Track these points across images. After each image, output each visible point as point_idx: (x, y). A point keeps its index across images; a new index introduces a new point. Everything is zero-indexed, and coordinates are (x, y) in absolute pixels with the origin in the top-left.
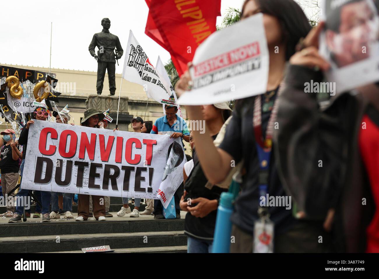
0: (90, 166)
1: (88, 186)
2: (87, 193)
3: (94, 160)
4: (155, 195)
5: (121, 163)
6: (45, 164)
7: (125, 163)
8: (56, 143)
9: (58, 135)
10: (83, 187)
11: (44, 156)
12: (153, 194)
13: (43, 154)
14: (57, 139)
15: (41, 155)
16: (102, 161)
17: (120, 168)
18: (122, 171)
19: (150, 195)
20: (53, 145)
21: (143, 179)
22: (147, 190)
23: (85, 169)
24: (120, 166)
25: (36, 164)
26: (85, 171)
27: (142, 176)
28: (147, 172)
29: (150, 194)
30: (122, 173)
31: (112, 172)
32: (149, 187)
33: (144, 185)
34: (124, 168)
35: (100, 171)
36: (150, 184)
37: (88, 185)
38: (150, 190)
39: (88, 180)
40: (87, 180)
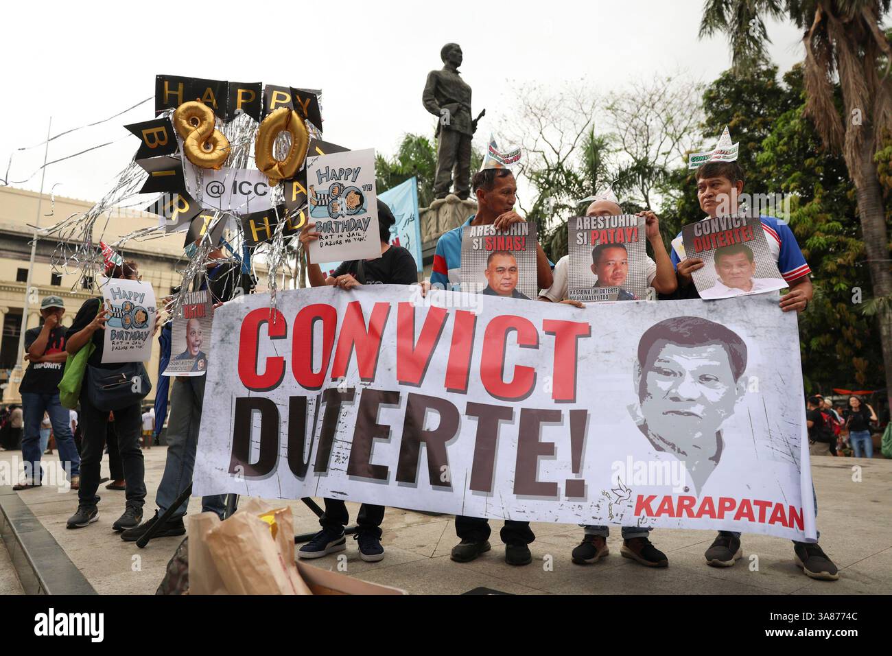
0: (358, 398)
1: (346, 469)
2: (342, 493)
3: (372, 380)
4: (598, 506)
5: (465, 392)
6: (257, 418)
7: (478, 393)
8: (284, 348)
9: (286, 326)
10: (330, 472)
11: (254, 394)
12: (589, 503)
13: (249, 389)
14: (285, 337)
15: (245, 393)
16: (400, 383)
17: (462, 409)
18: (469, 419)
19: (577, 510)
20: (274, 355)
21: (549, 449)
22: (562, 488)
23: (343, 411)
24: (460, 402)
25: (233, 421)
26: (342, 416)
27: (543, 441)
28: (562, 425)
29: (577, 504)
30: (469, 427)
31: (432, 421)
32: (573, 477)
33: (553, 470)
34: (473, 409)
35: (392, 417)
36: (576, 466)
37: (345, 467)
38: (576, 489)
39: (350, 446)
40: (345, 445)
